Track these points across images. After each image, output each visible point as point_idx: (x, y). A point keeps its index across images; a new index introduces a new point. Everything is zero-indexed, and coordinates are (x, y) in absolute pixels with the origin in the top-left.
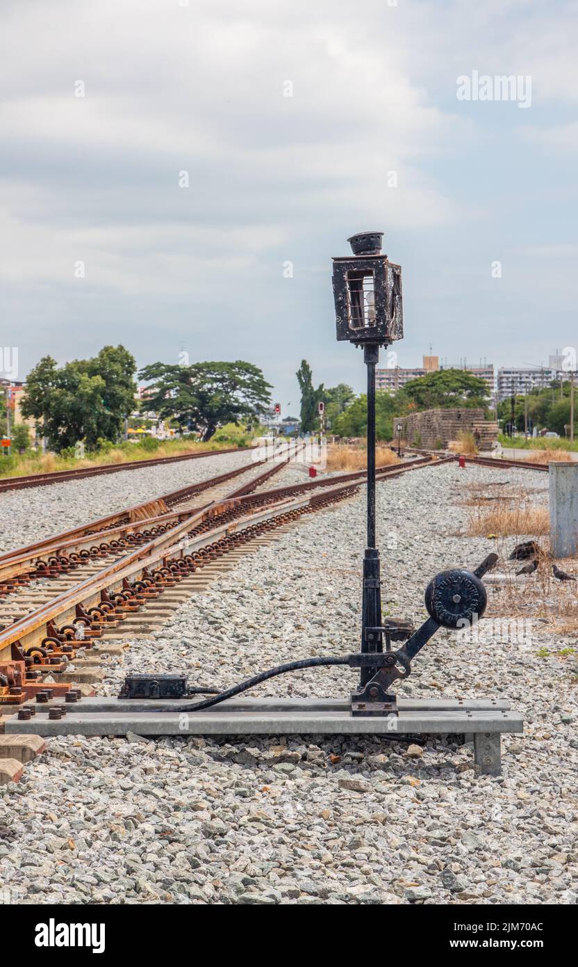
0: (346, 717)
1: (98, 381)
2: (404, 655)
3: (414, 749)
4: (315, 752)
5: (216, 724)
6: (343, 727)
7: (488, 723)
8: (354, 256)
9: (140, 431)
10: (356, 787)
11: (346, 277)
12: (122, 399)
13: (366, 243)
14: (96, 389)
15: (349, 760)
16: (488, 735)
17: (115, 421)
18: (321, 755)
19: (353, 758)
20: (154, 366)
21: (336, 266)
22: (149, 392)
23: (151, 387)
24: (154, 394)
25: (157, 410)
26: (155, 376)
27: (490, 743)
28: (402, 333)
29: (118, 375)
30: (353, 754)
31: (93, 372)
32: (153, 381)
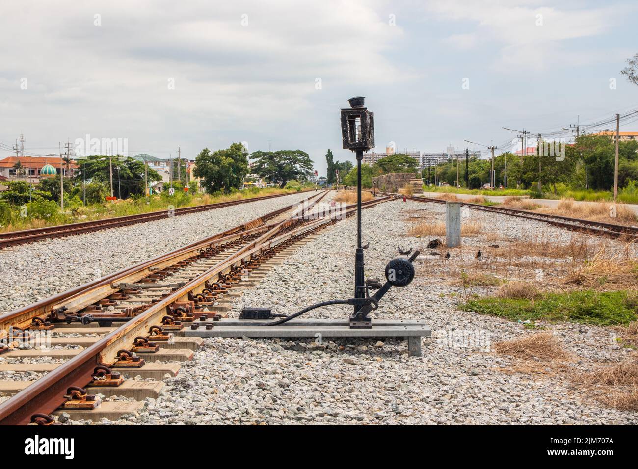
0: (347, 329)
1: (230, 160)
2: (375, 299)
3: (379, 343)
4: (332, 345)
5: (285, 332)
6: (346, 334)
7: (415, 331)
8: (351, 108)
9: (250, 183)
10: (352, 362)
11: (347, 118)
12: (242, 169)
13: (357, 102)
14: (230, 164)
15: (349, 349)
16: (414, 337)
17: (239, 179)
18: (335, 347)
19: (350, 348)
20: (257, 152)
21: (342, 113)
22: (254, 165)
23: (255, 163)
24: (257, 166)
25: (258, 173)
26: (257, 157)
27: (416, 341)
28: (374, 145)
29: (240, 157)
30: (351, 346)
31: (228, 156)
32: (256, 160)
